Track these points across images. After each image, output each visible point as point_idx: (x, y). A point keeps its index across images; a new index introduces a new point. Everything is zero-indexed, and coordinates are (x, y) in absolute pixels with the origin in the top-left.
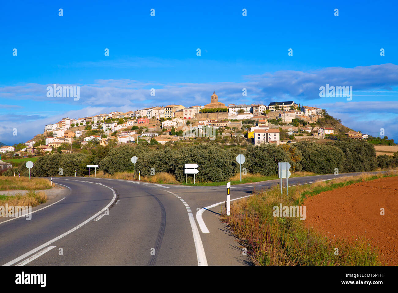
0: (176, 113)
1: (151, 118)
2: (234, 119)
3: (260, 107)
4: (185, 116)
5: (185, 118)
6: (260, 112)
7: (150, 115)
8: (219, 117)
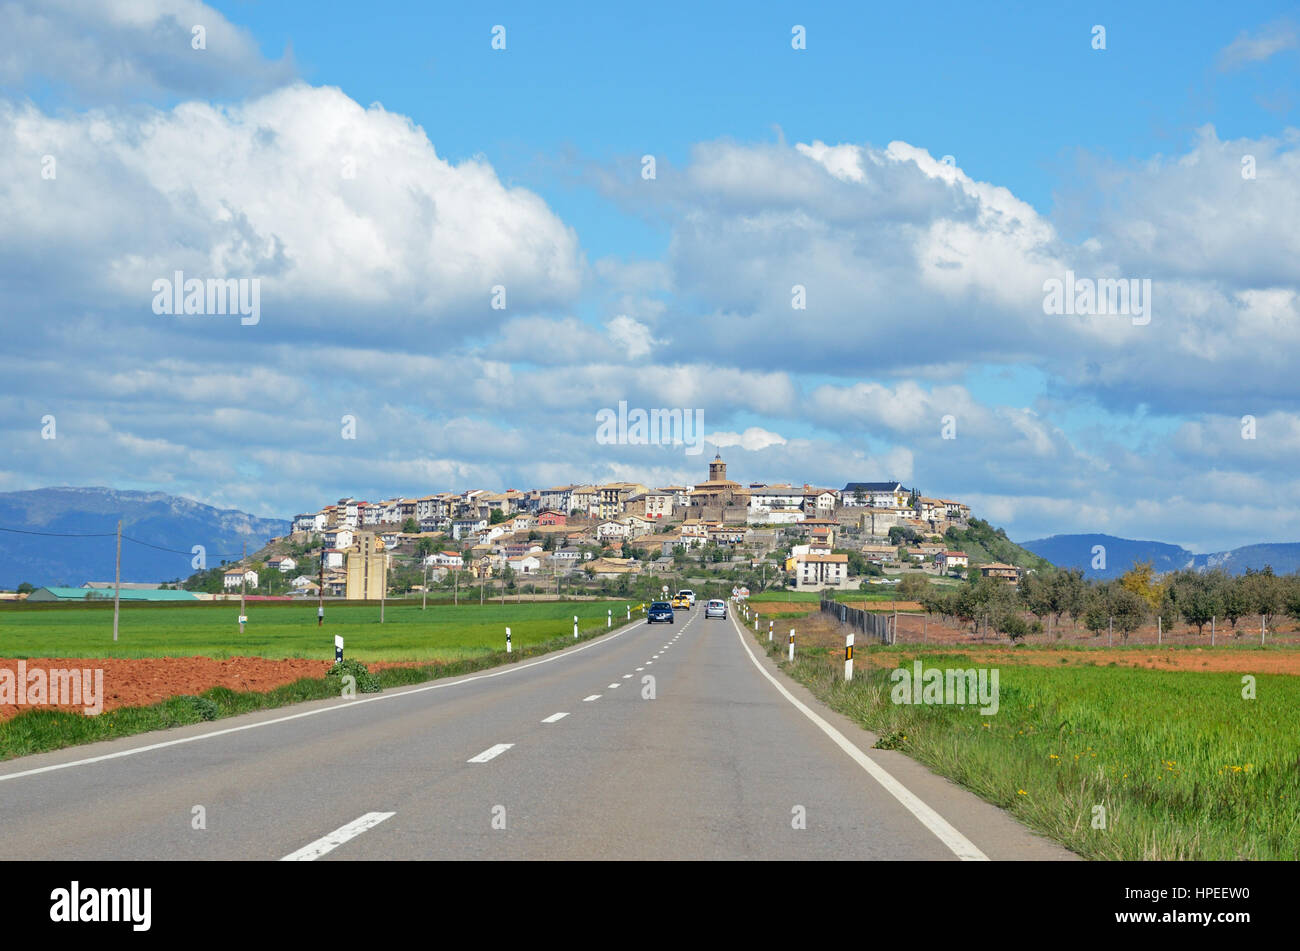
0: (628, 504)
1: (569, 512)
2: (762, 521)
3: (819, 498)
4: (648, 510)
5: (650, 516)
6: (819, 507)
7: (568, 505)
8: (727, 517)
